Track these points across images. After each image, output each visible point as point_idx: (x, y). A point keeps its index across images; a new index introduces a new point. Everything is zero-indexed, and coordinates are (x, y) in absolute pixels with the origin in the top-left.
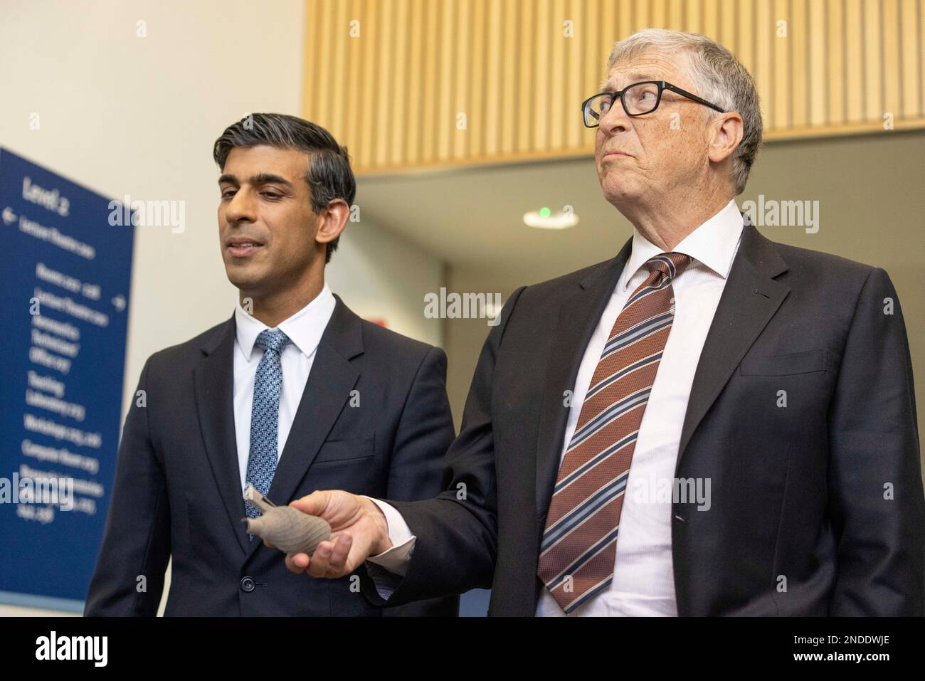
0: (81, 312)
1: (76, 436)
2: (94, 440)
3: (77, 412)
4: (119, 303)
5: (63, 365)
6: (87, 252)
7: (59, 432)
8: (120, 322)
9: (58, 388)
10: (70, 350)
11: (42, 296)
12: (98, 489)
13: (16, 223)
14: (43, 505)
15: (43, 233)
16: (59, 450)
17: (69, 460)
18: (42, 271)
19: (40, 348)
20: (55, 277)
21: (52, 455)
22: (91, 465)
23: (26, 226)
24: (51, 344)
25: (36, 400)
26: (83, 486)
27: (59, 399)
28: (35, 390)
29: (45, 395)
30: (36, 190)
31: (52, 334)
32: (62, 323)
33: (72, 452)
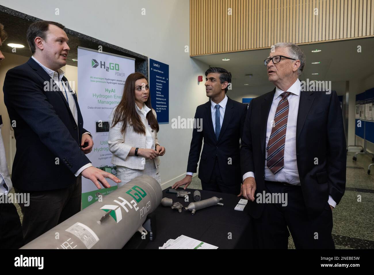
0: (162, 81)
1: (163, 99)
2: (165, 100)
3: (163, 96)
4: (167, 79)
5: (160, 90)
6: (163, 72)
7: (161, 99)
8: (168, 82)
9: (160, 93)
10: (161, 87)
11: (157, 80)
12: (166, 106)
13: (153, 70)
14: (159, 110)
15: (156, 71)
16: (161, 102)
17: (162, 103)
18: (157, 76)
19: (157, 88)
20: (159, 77)
21: (160, 103)
22: (165, 103)
23: (154, 70)
24: (159, 87)
25: (158, 95)
26: (164, 106)
27: (160, 95)
28: (157, 94)
29: (159, 94)
30: (155, 64)
31: (159, 85)
32: (160, 84)
33: (163, 102)
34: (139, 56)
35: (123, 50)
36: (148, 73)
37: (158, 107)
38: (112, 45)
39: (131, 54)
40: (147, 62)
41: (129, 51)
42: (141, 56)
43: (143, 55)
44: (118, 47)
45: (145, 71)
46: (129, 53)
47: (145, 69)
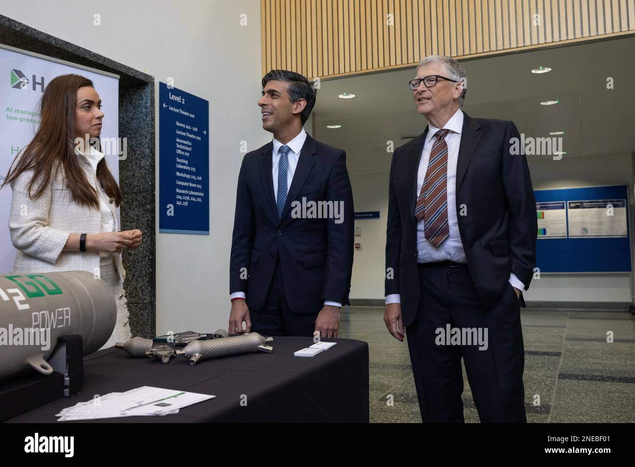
0: (192, 136)
1: (194, 177)
2: (200, 178)
3: (193, 169)
4: (205, 133)
5: (187, 154)
6: (193, 116)
7: (188, 176)
8: (206, 139)
9: (186, 162)
10: (189, 149)
11: (178, 132)
12: (202, 194)
13: (168, 108)
14: (185, 201)
15: (177, 110)
16: (188, 182)
17: (191, 185)
18: (178, 124)
19: (179, 149)
20: (182, 125)
21: (186, 184)
22: (199, 186)
23: (171, 109)
24: (183, 147)
25: (179, 166)
26: (197, 194)
27: (187, 166)
28: (179, 163)
29: (182, 164)
30: (173, 97)
31: (183, 144)
32: (186, 141)
33: (192, 183)
34: (132, 73)
35: (89, 54)
36: (154, 112)
37: (182, 195)
38: (62, 41)
39: (110, 66)
40: (152, 88)
41: (105, 58)
42: (137, 73)
43: (141, 70)
44: (79, 48)
45: (146, 108)
46: (105, 64)
47: (147, 103)
